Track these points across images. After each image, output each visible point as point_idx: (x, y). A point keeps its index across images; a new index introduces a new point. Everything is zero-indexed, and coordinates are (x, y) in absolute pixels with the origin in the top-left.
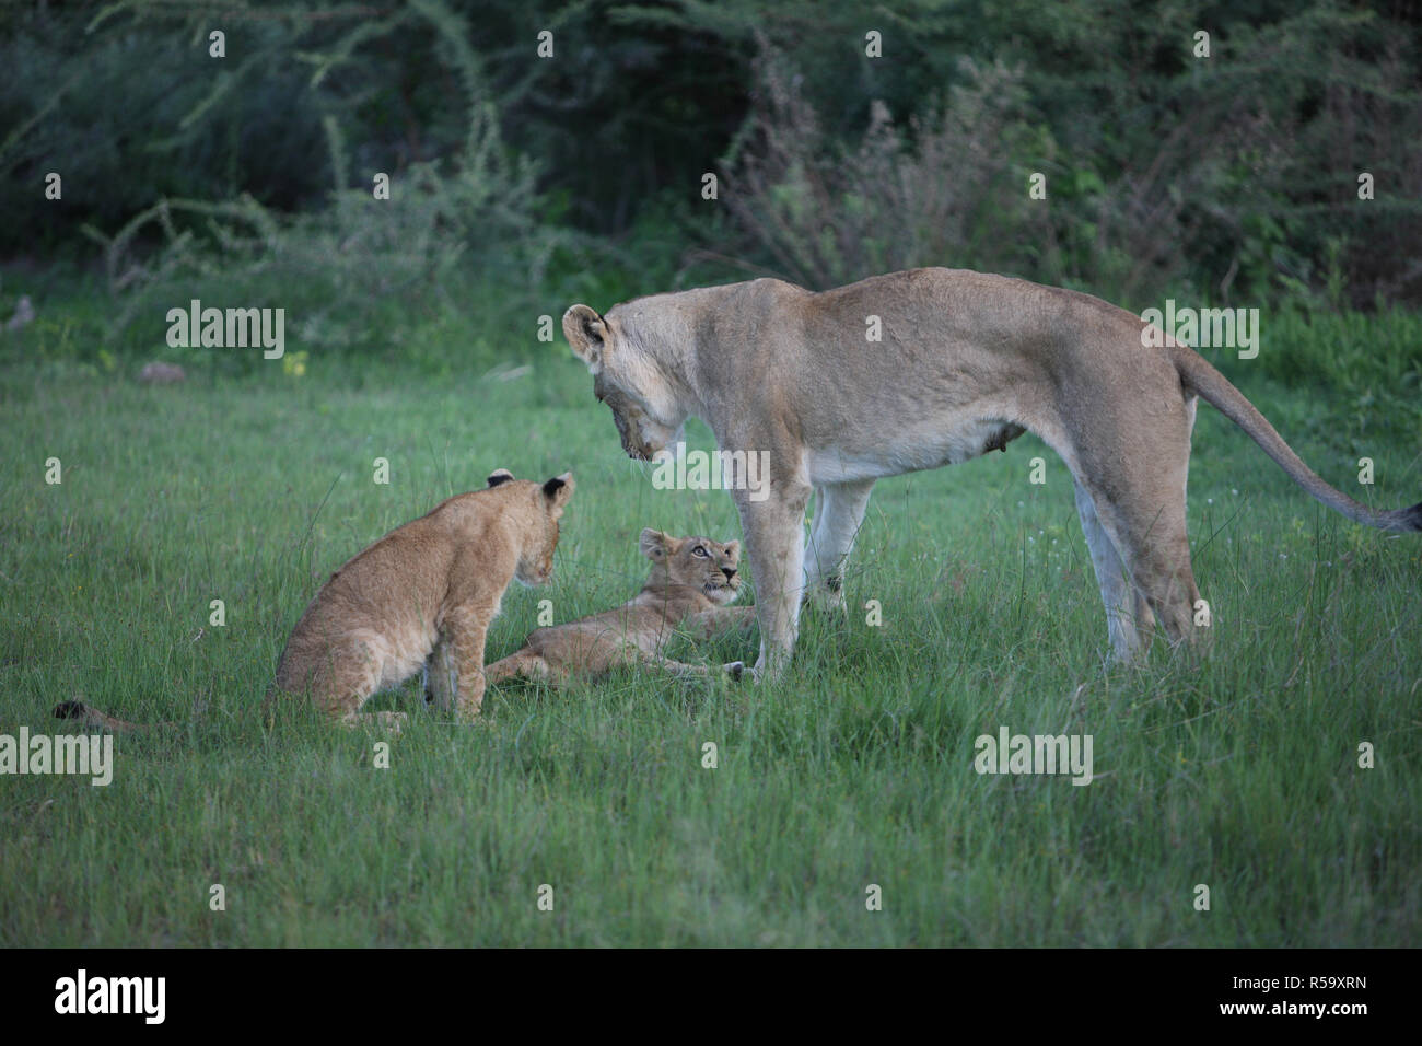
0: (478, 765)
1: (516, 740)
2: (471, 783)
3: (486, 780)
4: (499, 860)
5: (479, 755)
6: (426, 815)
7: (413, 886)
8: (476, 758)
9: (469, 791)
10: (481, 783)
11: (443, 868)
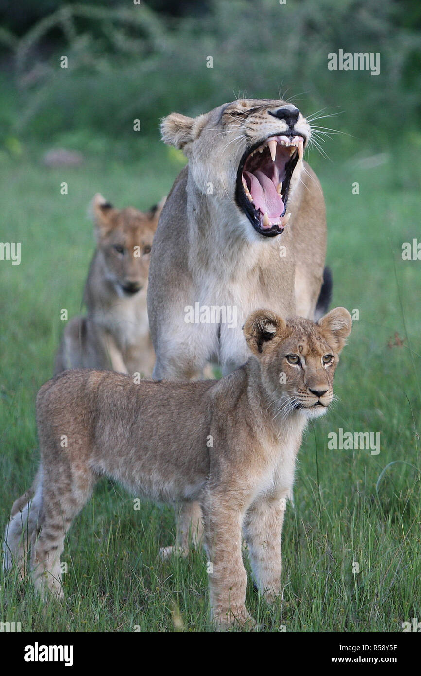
0: (342, 506)
1: (377, 486)
2: (336, 523)
3: (349, 520)
4: (362, 590)
5: (343, 498)
6: (296, 550)
7: (285, 614)
8: (341, 500)
9: (335, 530)
10: (345, 522)
11: (312, 597)
